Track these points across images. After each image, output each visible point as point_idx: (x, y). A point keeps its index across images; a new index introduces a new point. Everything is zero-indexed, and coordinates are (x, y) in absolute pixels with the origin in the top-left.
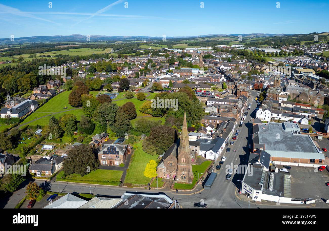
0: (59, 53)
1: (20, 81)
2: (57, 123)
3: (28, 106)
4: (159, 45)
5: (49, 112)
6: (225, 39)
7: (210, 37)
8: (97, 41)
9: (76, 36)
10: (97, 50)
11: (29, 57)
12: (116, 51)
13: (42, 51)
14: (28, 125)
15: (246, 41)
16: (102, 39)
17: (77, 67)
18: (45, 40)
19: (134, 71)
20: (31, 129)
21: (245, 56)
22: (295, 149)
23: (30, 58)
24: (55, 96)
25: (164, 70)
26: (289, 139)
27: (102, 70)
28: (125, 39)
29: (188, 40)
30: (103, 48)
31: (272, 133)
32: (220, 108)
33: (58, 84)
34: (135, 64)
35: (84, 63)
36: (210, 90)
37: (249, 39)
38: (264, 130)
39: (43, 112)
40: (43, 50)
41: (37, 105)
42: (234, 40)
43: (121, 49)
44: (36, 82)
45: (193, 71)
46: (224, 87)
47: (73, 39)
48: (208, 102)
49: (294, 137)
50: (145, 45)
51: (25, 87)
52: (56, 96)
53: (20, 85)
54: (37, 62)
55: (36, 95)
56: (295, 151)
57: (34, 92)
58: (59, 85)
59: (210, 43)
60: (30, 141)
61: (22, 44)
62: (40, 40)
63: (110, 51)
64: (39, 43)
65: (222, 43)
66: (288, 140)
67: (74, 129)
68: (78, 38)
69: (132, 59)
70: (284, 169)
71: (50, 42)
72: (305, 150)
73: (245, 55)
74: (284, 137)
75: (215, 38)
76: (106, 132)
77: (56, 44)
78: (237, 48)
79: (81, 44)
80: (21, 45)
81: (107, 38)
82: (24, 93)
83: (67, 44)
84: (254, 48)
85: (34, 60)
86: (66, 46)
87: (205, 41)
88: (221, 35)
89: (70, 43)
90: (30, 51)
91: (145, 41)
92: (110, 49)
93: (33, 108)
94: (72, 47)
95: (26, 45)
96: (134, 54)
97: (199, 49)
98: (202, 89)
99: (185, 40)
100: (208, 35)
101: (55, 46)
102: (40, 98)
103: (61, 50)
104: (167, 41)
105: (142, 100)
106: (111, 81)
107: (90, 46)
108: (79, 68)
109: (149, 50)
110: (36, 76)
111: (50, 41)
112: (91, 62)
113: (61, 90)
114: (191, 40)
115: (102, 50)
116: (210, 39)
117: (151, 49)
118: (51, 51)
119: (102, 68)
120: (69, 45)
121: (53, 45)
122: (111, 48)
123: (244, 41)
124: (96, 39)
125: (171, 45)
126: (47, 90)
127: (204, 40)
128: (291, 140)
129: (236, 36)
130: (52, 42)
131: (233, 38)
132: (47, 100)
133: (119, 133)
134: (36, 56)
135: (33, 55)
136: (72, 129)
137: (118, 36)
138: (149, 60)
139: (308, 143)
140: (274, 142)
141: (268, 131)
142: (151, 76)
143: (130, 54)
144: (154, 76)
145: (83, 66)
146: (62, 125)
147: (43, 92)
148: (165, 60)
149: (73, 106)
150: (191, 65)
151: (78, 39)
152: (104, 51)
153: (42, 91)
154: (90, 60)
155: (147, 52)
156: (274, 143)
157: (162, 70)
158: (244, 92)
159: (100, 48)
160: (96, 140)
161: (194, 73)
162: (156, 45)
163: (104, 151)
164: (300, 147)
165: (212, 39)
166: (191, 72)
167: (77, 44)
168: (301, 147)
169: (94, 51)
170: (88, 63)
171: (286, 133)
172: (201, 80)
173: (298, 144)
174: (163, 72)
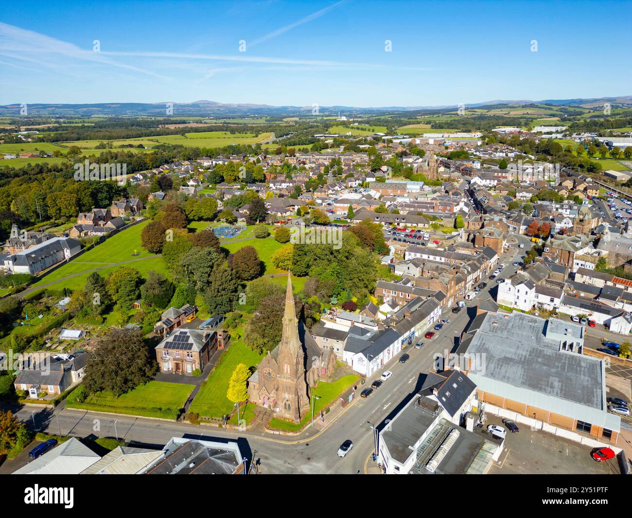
0: (163, 140)
1: (53, 198)
2: (102, 285)
3: (55, 251)
4: (370, 127)
5: (100, 262)
6: (525, 113)
7: (489, 107)
8: (248, 116)
9: (204, 104)
10: (244, 135)
11: (97, 148)
12: (281, 139)
13: (128, 135)
14: (46, 290)
15: (579, 117)
16: (259, 112)
17: (190, 171)
18: (139, 111)
19: (295, 182)
20: (51, 298)
21: (552, 155)
22: (543, 387)
23: (100, 149)
24: (123, 229)
25: (354, 183)
26: (544, 358)
27: (236, 179)
28: (305, 112)
29: (437, 115)
30: (256, 132)
31: (507, 338)
32: (425, 267)
33: (135, 207)
34: (305, 169)
35: (206, 164)
36: (426, 228)
37: (589, 112)
38: (494, 327)
39: (87, 261)
40: (130, 133)
41: (79, 246)
42: (548, 115)
43: (292, 134)
44: (90, 201)
45: (408, 186)
46: (458, 225)
47: (198, 110)
48: (407, 253)
49: (559, 357)
50: (341, 127)
51: (63, 211)
52: (124, 231)
53: (53, 207)
54: (109, 158)
55: (80, 228)
56: (540, 389)
57: (80, 222)
58: (139, 209)
59: (483, 123)
60: (41, 321)
61: (89, 117)
62: (127, 111)
63: (267, 139)
64: (125, 116)
65: (512, 124)
66: (540, 360)
67: (134, 297)
68: (210, 108)
69: (302, 158)
70: (498, 427)
71: (150, 116)
72: (569, 393)
73: (551, 153)
74: (533, 352)
75: (500, 110)
76: (192, 303)
77: (160, 121)
78: (544, 136)
79: (214, 121)
80: (86, 120)
81: (269, 109)
82: (60, 223)
83: (184, 122)
84: (590, 135)
85: (104, 154)
86: (181, 126)
87: (474, 119)
88: (518, 102)
89: (191, 118)
90: (101, 134)
91: (344, 119)
92: (269, 134)
93: (68, 254)
94: (192, 128)
95: (98, 120)
96: (310, 147)
97: (452, 136)
98: (409, 225)
99: (430, 114)
100: (487, 102)
101: (157, 126)
102: (89, 233)
103: (168, 134)
104: (391, 117)
105: (283, 243)
106: (241, 203)
107: (228, 127)
108: (193, 174)
109: (346, 137)
110: (90, 190)
111: (150, 113)
112: (221, 162)
113: (138, 219)
114: (443, 115)
115: (253, 137)
116: (488, 112)
117: (351, 136)
118: (148, 136)
119: (235, 174)
120: (189, 123)
121: (153, 122)
122: (271, 132)
123: (572, 117)
124: (245, 112)
125: (396, 127)
126: (108, 217)
127: (473, 114)
128: (545, 362)
129: (555, 106)
130: (153, 116)
131: (546, 109)
132: (102, 239)
133: (214, 307)
134: (112, 145)
135: (105, 142)
136: (130, 297)
137: (291, 107)
138: (334, 160)
139: (587, 378)
140: (501, 359)
141: (502, 331)
142: (323, 195)
143: (302, 147)
144: (330, 194)
145: (202, 170)
146: (111, 289)
147: (99, 223)
148: (365, 161)
149: (151, 251)
150: (409, 175)
151: (210, 111)
152: (256, 138)
153: (96, 220)
154: (220, 158)
155: (337, 144)
156: (499, 360)
157: (350, 183)
158: (492, 240)
159: (249, 132)
160: (168, 319)
161: (410, 191)
162: (363, 126)
163: (167, 343)
164: (560, 384)
165: (492, 113)
166: (403, 187)
167: (205, 123)
168: (562, 385)
169: (236, 139)
170: (214, 163)
171: (543, 344)
172: (414, 207)
173: (557, 374)
174: (351, 187)
